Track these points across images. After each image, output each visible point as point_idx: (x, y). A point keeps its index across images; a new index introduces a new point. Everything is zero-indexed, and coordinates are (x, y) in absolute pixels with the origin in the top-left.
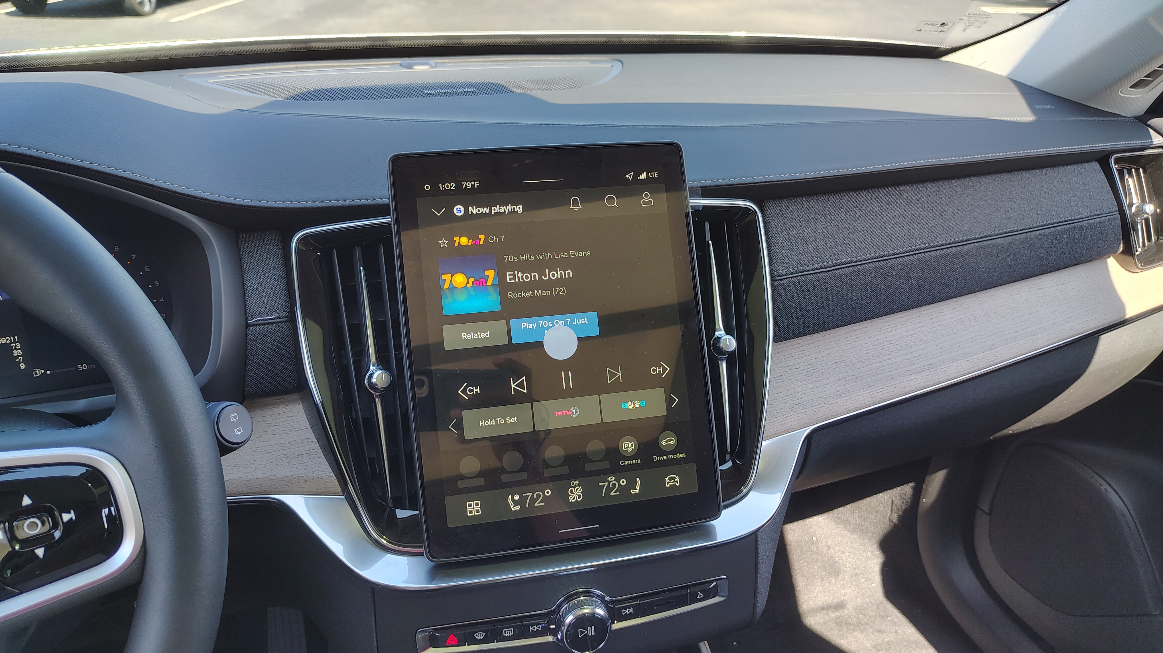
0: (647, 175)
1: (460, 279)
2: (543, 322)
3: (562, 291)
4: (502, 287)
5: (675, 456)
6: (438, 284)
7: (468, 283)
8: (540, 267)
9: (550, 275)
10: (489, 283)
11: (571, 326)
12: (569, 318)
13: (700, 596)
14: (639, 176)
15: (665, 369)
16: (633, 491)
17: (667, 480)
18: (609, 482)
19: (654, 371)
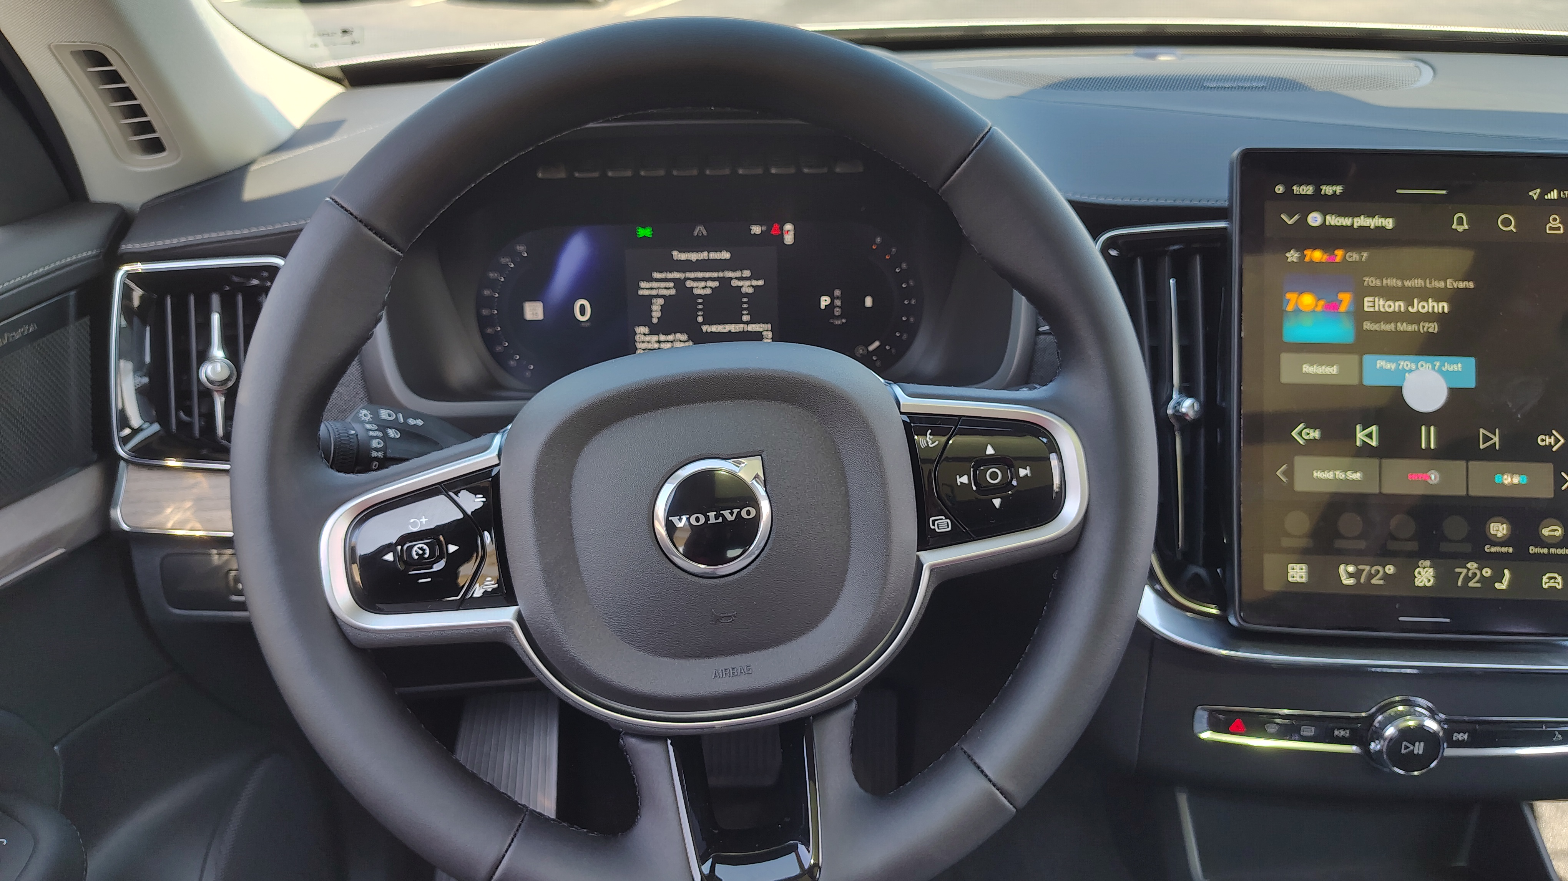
0: (1559, 194)
1: (1308, 300)
2: (1405, 363)
3: (1433, 328)
4: (1359, 315)
5: (1560, 551)
6: (1280, 302)
7: (1316, 306)
8: (1408, 295)
9: (1419, 307)
10: (1343, 308)
11: (1440, 371)
12: (1438, 361)
13: (1557, 737)
14: (1547, 195)
15: (1557, 441)
16: (1498, 586)
17: (1545, 579)
18: (1469, 570)
19: (1543, 440)
